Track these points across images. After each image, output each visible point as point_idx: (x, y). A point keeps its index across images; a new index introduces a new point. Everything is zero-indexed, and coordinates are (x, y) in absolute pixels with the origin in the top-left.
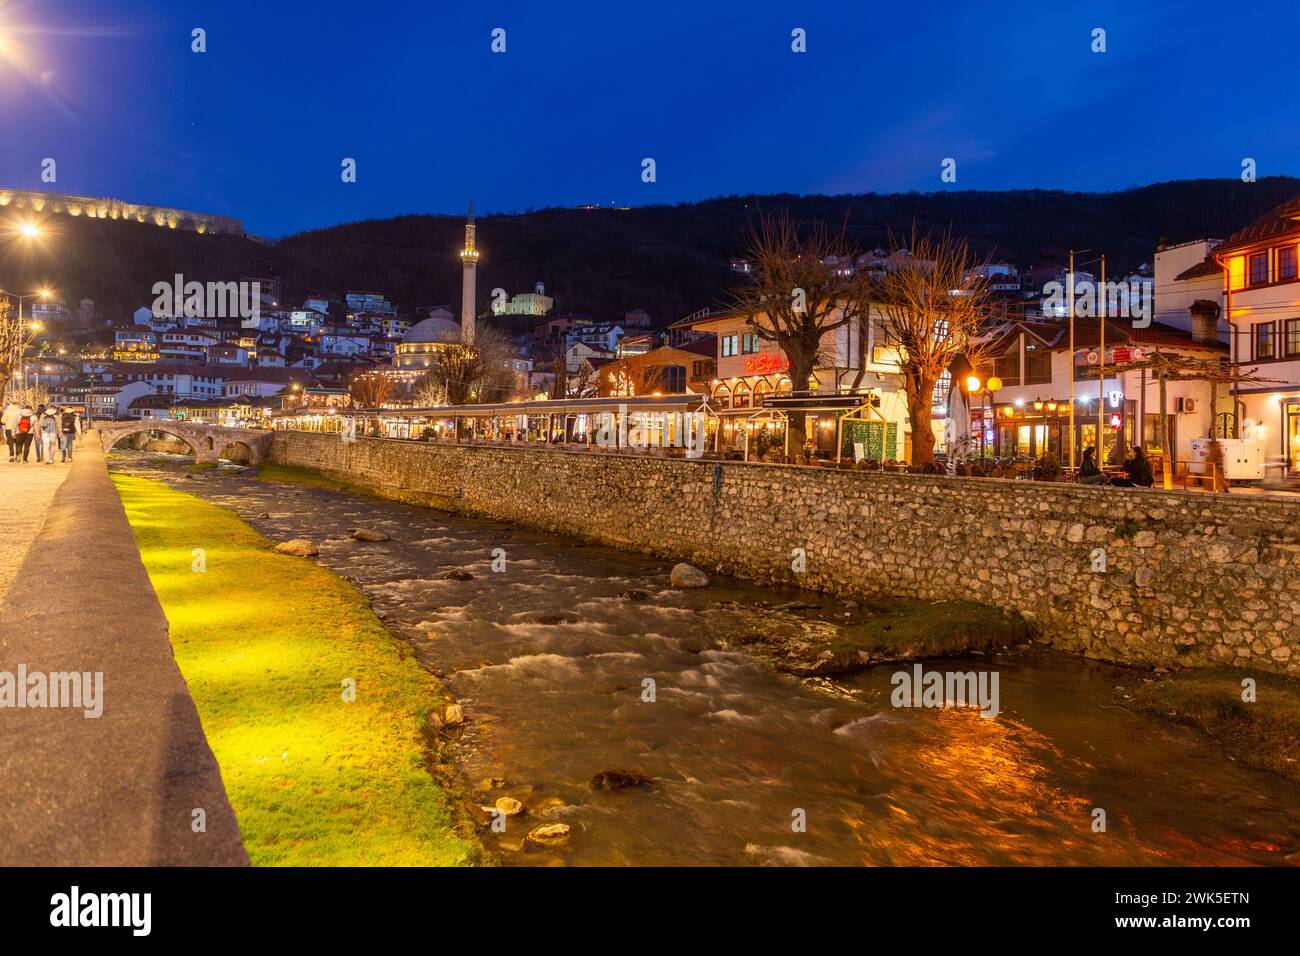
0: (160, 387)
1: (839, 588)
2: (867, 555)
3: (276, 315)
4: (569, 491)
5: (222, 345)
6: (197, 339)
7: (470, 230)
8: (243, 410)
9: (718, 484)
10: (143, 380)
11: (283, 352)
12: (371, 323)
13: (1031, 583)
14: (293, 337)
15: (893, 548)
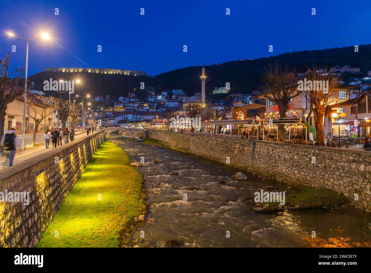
0: (125, 118)
1: (288, 182)
2: (296, 172)
3: (154, 97)
4: (215, 148)
5: (140, 106)
6: (134, 104)
7: (203, 70)
8: (144, 124)
9: (254, 148)
10: (121, 116)
11: (155, 107)
12: (179, 98)
13: (347, 184)
14: (158, 103)
15: (304, 170)
